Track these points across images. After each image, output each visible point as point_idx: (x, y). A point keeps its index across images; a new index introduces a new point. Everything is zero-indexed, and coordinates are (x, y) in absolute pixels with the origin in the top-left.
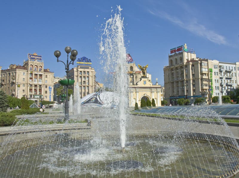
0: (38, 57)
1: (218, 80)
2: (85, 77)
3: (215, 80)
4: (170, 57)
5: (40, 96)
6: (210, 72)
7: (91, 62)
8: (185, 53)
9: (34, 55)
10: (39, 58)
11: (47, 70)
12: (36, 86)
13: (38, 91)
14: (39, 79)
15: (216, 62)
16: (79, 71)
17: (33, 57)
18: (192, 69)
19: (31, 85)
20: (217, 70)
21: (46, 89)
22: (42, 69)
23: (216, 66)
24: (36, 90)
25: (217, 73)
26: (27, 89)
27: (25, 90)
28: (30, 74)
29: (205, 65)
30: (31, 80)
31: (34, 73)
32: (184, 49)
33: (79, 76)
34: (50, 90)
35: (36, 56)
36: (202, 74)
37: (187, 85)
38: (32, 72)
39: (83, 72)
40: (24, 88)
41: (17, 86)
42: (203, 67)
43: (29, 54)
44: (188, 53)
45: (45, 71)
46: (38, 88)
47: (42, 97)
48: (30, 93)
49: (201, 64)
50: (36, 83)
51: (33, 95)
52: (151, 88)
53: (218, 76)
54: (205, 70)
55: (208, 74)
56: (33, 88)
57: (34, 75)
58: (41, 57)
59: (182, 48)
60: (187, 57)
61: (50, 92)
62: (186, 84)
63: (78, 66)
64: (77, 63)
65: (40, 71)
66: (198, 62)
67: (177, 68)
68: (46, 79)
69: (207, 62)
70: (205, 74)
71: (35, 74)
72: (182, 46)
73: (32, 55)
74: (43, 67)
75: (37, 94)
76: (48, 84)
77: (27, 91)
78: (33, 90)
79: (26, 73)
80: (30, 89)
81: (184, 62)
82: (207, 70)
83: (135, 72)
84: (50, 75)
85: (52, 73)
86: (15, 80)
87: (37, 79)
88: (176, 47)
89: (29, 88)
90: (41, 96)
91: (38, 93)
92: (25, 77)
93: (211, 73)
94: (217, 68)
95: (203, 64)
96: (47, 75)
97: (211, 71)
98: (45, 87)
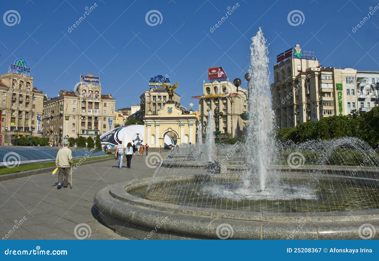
0: (93, 80)
1: (354, 103)
2: (160, 104)
3: (349, 103)
4: (276, 67)
5: (95, 132)
6: (337, 89)
7: (170, 82)
8: (295, 59)
9: (88, 77)
10: (96, 80)
11: (108, 96)
12: (90, 118)
13: (93, 125)
14: (95, 108)
15: (351, 72)
16: (152, 96)
17: (88, 79)
18: (306, 86)
19: (84, 117)
20: (353, 86)
21: (104, 123)
22: (98, 95)
23: (350, 78)
24: (90, 124)
25: (353, 90)
26: (78, 122)
27: (76, 124)
28: (82, 102)
29: (327, 77)
30: (84, 111)
31: (87, 101)
32: (295, 54)
33: (152, 103)
34: (110, 123)
35: (92, 78)
36: (322, 94)
37: (298, 113)
38: (85, 99)
39: (157, 97)
40: (75, 121)
41: (64, 118)
42: (322, 81)
43: (82, 76)
44: (301, 59)
45: (104, 97)
46: (93, 121)
47: (98, 134)
48: (82, 128)
49: (319, 76)
50: (90, 114)
51: (86, 130)
52: (179, 119)
53: (353, 96)
54: (327, 87)
55: (334, 93)
56: (87, 121)
57: (87, 104)
58: (98, 78)
59: (292, 52)
60: (300, 67)
61: (110, 127)
62: (296, 111)
63: (151, 89)
64: (150, 84)
65: (96, 97)
66: (315, 74)
67: (284, 85)
68: (104, 108)
69: (331, 73)
70: (329, 93)
71: (89, 102)
72: (291, 49)
73: (86, 77)
74: (100, 92)
75: (91, 129)
76: (108, 115)
77: (78, 124)
78: (87, 124)
79: (77, 102)
80: (82, 122)
81: (294, 75)
82: (331, 86)
83: (228, 95)
84: (110, 103)
85: (113, 100)
86: (63, 110)
87: (92, 108)
88: (284, 52)
89: (80, 121)
90: (97, 132)
91: (93, 127)
92: (75, 107)
93: (339, 91)
94: (352, 81)
95: (323, 77)
96: (106, 103)
97: (339, 87)
98: (103, 120)
